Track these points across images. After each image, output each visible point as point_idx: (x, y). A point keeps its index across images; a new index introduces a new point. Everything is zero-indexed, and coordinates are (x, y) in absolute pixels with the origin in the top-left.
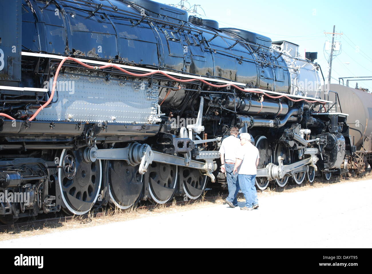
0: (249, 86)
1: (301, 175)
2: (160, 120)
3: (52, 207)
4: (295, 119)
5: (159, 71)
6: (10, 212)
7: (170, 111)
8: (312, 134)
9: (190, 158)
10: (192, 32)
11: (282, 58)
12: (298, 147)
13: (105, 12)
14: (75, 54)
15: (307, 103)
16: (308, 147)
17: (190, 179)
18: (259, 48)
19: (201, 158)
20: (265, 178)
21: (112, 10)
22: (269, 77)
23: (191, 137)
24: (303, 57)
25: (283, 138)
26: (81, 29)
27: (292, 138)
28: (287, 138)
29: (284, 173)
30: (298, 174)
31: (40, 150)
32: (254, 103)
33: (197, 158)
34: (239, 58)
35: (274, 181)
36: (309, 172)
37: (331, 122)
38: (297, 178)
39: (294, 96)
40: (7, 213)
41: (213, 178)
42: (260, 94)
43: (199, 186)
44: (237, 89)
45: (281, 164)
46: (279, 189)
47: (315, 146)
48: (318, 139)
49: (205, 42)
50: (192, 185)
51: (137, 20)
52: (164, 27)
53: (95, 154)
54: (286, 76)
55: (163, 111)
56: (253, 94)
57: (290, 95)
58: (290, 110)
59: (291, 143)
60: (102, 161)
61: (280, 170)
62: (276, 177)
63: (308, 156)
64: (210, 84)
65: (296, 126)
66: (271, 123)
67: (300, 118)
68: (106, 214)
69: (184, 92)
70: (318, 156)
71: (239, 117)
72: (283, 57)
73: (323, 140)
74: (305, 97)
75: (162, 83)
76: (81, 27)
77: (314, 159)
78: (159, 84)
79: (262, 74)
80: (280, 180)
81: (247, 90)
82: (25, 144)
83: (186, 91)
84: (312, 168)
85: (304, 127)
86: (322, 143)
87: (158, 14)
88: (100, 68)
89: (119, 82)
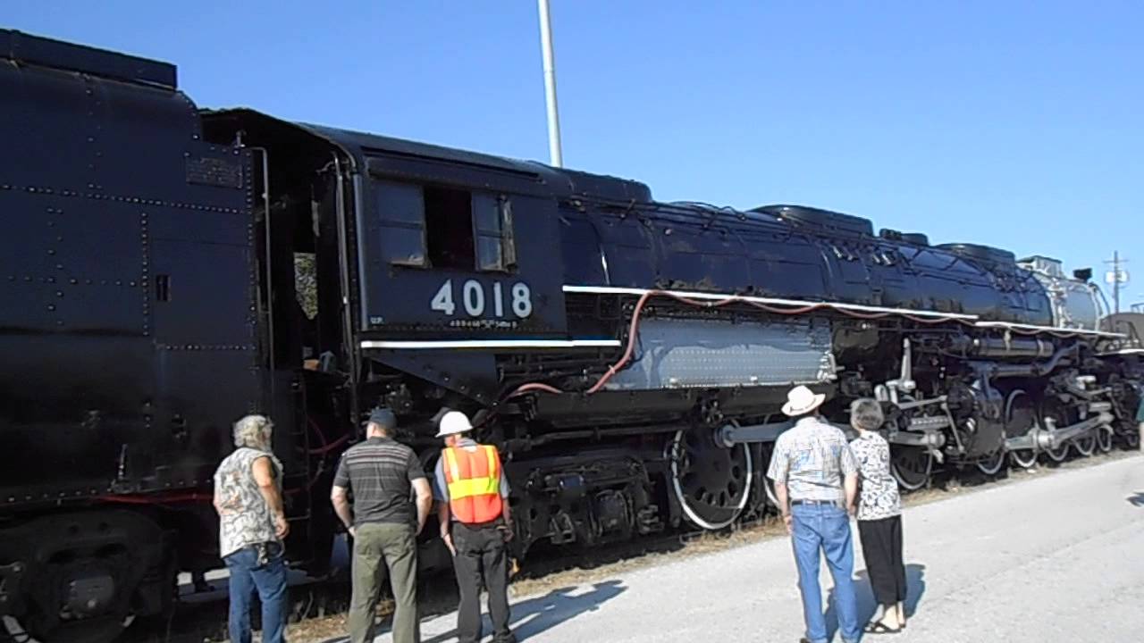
0: (982, 319)
1: (1087, 442)
2: (833, 377)
3: (652, 524)
4: (1066, 362)
5: (824, 303)
6: (573, 539)
7: (858, 362)
8: (1097, 382)
9: (896, 428)
10: (880, 248)
11: (1034, 278)
12: (1077, 402)
13: (729, 225)
14: (674, 286)
15: (1082, 339)
16: (1095, 401)
17: (904, 459)
18: (995, 266)
19: (916, 428)
20: (1029, 451)
21: (736, 219)
22: (1016, 304)
23: (894, 399)
24: (1071, 276)
25: (1049, 391)
26: (682, 250)
27: (1065, 390)
28: (1057, 391)
29: (1059, 441)
30: (1082, 441)
31: (638, 436)
32: (995, 342)
33: (910, 429)
34: (963, 280)
35: (1045, 453)
36: (1101, 437)
37: (1127, 364)
38: (1082, 446)
39: (1061, 328)
40: (568, 541)
41: (939, 456)
42: (1004, 329)
43: (921, 470)
44: (963, 325)
45: (1052, 429)
46: (1055, 464)
47: (1104, 398)
48: (1109, 389)
49: (903, 261)
50: (909, 468)
51: (784, 234)
52: (832, 242)
53: (731, 436)
54: (1045, 302)
55: (838, 363)
56: (990, 329)
57: (1055, 329)
58: (1056, 350)
59: (1065, 398)
60: (750, 444)
61: (1052, 437)
62: (1046, 447)
63: (1096, 414)
64: (917, 319)
65: (1070, 372)
66: (1026, 370)
67: (1074, 361)
68: (763, 524)
69: (876, 333)
70: (1112, 412)
71: (972, 364)
72: (1038, 277)
73: (1116, 390)
74: (1080, 330)
75: (836, 324)
76: (683, 246)
77: (1106, 417)
78: (831, 324)
79: (1004, 301)
80: (1054, 451)
81: (979, 324)
82: (597, 428)
83: (880, 333)
84: (1104, 432)
85: (1082, 373)
86: (1116, 395)
87: (821, 225)
88: (716, 304)
89: (759, 324)
